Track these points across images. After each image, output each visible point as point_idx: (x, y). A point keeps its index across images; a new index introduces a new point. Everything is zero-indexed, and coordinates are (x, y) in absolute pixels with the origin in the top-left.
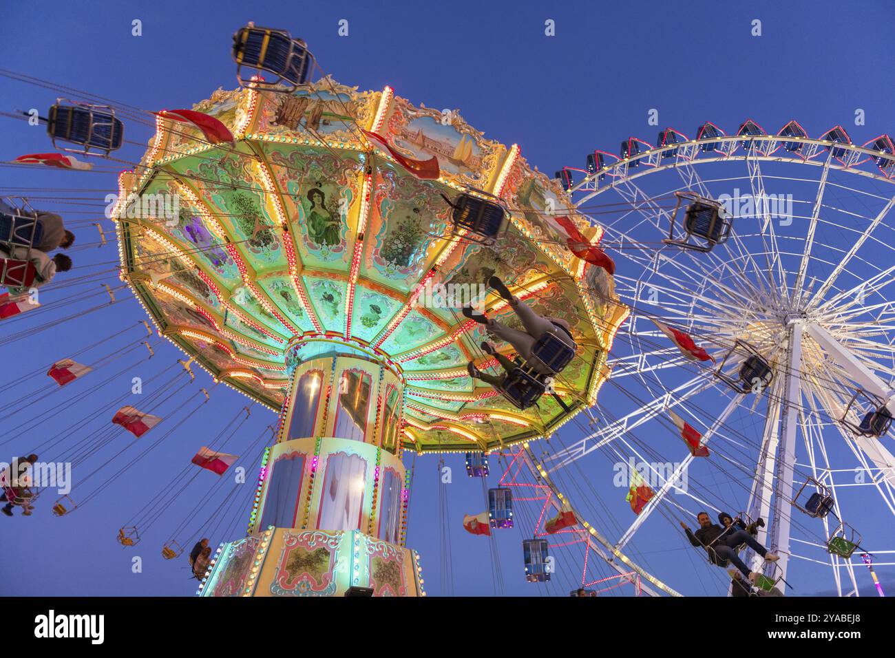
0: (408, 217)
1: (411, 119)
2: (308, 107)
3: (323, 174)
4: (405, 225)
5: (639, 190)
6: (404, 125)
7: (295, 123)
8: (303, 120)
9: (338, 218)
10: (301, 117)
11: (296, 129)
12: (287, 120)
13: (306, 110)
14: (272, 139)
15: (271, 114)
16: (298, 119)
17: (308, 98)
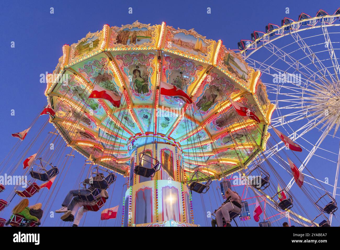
0: (178, 76)
1: (174, 34)
2: (130, 35)
3: (139, 62)
4: (177, 80)
5: (275, 46)
6: (172, 37)
7: (125, 42)
8: (129, 40)
9: (147, 81)
10: (128, 39)
11: (126, 44)
12: (122, 41)
13: (129, 36)
14: (117, 49)
15: (114, 40)
16: (126, 40)
17: (129, 31)
